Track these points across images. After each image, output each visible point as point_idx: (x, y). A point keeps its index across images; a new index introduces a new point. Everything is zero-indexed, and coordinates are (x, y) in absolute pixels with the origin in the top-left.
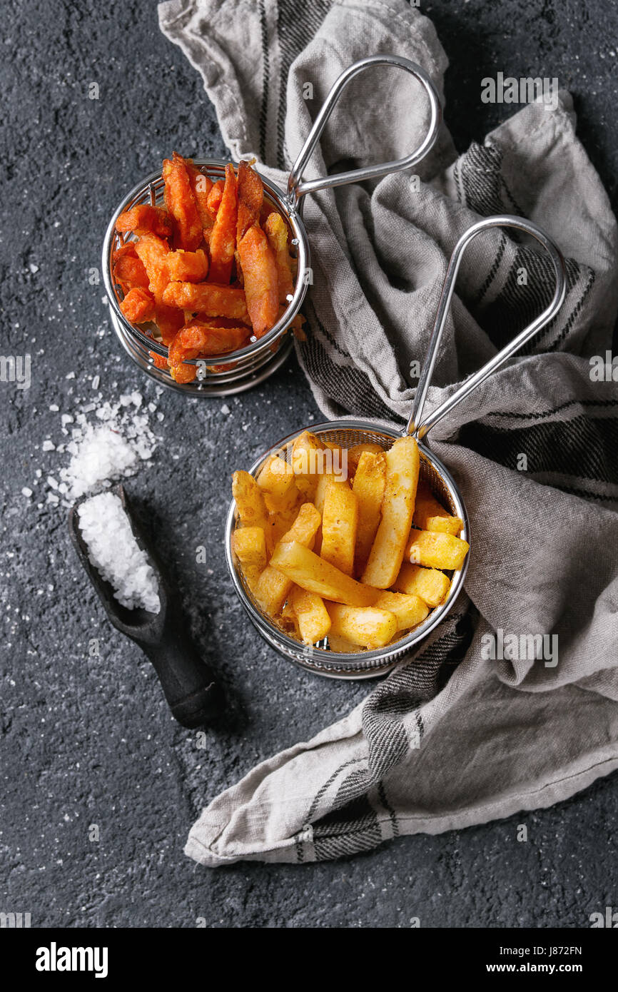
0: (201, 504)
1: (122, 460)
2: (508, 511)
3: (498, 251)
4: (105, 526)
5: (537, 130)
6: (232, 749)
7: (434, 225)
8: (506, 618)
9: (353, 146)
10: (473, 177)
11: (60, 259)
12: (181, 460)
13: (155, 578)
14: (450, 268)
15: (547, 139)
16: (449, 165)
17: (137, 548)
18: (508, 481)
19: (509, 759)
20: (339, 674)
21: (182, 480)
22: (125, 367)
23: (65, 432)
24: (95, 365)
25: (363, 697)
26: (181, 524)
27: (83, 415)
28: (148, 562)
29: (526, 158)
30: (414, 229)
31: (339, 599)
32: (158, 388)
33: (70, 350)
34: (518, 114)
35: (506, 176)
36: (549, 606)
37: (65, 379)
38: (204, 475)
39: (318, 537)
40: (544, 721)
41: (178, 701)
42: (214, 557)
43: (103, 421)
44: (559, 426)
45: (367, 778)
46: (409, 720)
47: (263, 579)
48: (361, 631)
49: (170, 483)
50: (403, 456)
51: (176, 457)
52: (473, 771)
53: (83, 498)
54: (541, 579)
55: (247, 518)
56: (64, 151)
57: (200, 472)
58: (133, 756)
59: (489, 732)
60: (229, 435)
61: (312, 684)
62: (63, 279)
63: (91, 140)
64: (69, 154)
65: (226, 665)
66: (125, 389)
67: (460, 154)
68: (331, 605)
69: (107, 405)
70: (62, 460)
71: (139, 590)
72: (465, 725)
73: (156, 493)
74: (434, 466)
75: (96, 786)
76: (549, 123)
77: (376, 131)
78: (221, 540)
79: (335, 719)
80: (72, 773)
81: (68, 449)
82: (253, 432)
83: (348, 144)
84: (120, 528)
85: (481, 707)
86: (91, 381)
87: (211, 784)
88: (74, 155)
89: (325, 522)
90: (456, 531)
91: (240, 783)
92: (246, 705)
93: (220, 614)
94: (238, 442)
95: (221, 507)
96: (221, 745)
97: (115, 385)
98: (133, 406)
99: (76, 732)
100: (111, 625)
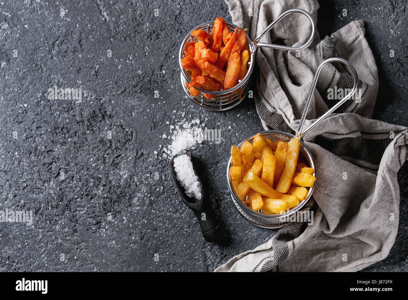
0: (219, 161)
1: (191, 143)
2: (331, 169)
3: (333, 75)
4: (183, 166)
5: (350, 33)
6: (224, 251)
7: (310, 64)
8: (328, 208)
9: (282, 34)
10: (326, 48)
11: (173, 69)
12: (212, 145)
13: (200, 187)
14: (315, 79)
15: (354, 37)
16: (317, 44)
17: (195, 175)
18: (331, 157)
19: (326, 262)
20: (265, 226)
21: (212, 152)
22: (194, 110)
23: (171, 131)
24: (184, 108)
25: (273, 235)
26: (211, 168)
27: (178, 126)
28: (198, 180)
29: (346, 44)
30: (303, 64)
31: (267, 195)
32: (206, 118)
33: (175, 102)
34: (344, 27)
35: (338, 49)
36: (343, 205)
37: (172, 113)
38: (221, 151)
39: (261, 172)
40: (339, 249)
41: (206, 231)
42: (222, 181)
43: (185, 129)
44: (352, 139)
45: (273, 263)
46: (290, 244)
47: (240, 186)
48: (274, 207)
49: (208, 152)
50: (294, 144)
51: (211, 144)
52: (312, 265)
53: (176, 156)
54: (341, 195)
55: (236, 163)
56: (178, 30)
57: (219, 150)
58: (188, 251)
59: (319, 251)
60: (231, 137)
61: (255, 230)
62: (174, 76)
63: (188, 27)
64: (179, 31)
65: (224, 220)
66: (194, 118)
67: (322, 40)
68: (264, 197)
69: (187, 123)
70: (170, 142)
71: (194, 191)
72: (310, 248)
73: (203, 156)
74: (305, 149)
75: (173, 261)
76: (355, 31)
77: (291, 30)
78: (225, 175)
79: (262, 243)
80: (165, 256)
81: (172, 138)
82: (240, 136)
83: (280, 33)
84: (189, 167)
85: (316, 242)
86: (182, 114)
87: (215, 264)
88: (181, 32)
89: (264, 166)
90: (311, 173)
91: (226, 263)
92: (230, 236)
93: (223, 202)
94: (234, 140)
95: (226, 163)
96: (220, 249)
97: (190, 116)
98: (196, 124)
99: (168, 241)
100: (183, 203)
